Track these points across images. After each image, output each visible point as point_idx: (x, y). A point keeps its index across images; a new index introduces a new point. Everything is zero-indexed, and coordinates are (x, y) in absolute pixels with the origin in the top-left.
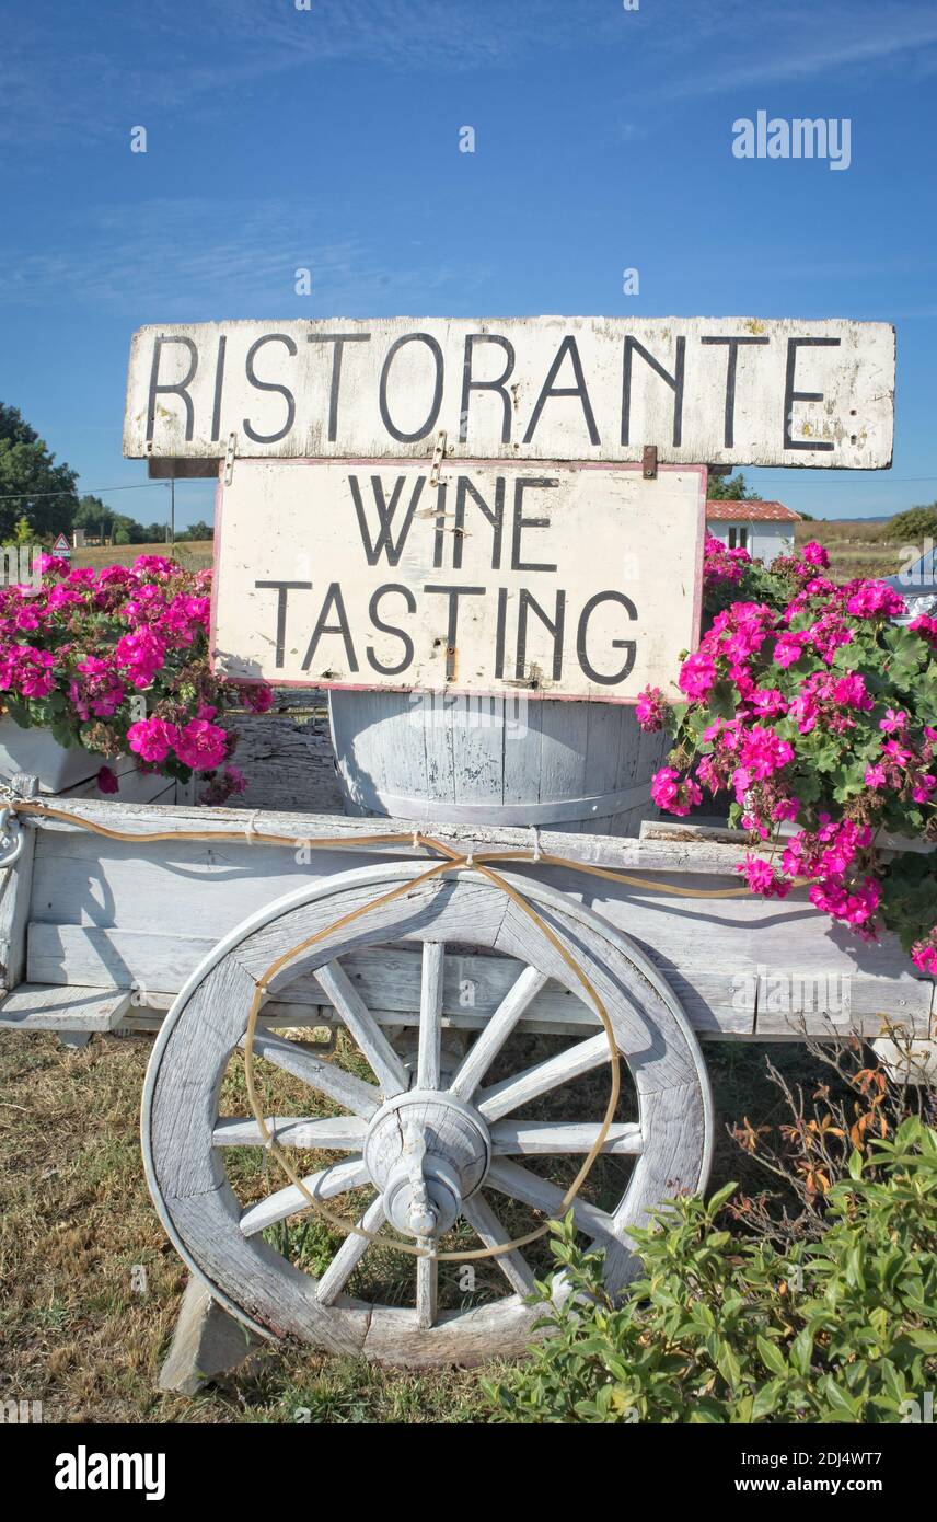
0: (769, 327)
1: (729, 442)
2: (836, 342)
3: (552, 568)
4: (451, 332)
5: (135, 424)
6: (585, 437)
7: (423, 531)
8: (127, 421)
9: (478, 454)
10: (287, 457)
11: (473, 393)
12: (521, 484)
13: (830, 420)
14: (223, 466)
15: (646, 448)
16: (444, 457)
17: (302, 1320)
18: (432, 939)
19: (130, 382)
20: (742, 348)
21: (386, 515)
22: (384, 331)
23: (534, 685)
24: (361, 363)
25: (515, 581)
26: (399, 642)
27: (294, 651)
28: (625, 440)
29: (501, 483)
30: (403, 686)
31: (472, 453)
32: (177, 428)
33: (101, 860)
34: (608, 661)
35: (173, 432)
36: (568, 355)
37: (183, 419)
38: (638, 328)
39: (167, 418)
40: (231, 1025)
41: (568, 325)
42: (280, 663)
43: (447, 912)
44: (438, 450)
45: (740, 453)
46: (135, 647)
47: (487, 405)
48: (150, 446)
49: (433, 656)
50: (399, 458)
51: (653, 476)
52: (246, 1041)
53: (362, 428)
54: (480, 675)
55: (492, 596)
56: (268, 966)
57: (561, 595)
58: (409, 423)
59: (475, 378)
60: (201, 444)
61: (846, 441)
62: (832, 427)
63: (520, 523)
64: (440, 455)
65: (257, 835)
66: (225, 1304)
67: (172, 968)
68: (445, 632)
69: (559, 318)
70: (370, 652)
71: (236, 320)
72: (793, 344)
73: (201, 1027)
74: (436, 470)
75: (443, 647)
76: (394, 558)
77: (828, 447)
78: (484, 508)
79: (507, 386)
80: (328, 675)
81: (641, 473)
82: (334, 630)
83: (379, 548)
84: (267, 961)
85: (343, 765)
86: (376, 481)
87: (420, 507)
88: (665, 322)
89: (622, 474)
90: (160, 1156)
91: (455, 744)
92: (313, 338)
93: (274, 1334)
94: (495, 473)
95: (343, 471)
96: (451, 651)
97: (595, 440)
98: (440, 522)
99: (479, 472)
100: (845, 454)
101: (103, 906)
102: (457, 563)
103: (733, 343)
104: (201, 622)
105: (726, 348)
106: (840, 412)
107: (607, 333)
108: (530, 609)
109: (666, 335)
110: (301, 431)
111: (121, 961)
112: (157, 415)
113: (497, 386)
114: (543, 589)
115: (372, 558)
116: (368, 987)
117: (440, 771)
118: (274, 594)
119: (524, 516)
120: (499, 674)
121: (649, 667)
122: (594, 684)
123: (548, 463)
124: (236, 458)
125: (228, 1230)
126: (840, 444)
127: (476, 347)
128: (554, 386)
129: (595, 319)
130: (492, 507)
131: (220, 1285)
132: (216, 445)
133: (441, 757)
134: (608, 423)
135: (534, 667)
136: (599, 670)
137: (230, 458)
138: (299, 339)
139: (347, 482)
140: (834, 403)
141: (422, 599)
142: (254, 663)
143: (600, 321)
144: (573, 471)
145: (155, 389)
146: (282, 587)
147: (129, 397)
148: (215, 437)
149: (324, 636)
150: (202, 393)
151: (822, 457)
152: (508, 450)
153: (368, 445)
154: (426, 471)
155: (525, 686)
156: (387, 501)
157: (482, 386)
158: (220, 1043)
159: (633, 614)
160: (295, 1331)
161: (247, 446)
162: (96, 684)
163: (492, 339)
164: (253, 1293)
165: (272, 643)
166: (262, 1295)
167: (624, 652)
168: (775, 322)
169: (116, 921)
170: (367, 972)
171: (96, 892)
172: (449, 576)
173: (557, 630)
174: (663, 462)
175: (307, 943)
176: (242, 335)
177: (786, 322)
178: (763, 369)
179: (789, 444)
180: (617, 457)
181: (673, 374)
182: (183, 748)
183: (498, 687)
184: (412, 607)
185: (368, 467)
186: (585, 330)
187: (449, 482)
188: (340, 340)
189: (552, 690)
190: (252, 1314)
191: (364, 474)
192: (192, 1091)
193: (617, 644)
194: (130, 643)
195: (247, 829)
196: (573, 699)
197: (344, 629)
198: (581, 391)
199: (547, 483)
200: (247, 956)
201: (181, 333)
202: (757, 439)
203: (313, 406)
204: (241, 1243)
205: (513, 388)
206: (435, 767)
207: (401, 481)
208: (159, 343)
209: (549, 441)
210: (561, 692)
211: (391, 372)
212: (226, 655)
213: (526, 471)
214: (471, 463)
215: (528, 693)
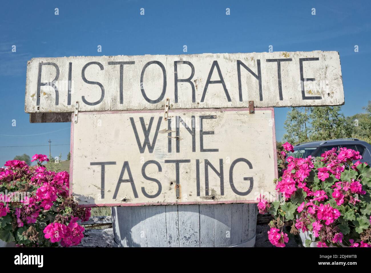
0: (291, 55)
1: (281, 98)
2: (317, 59)
3: (216, 150)
4: (168, 60)
5: (31, 98)
6: (225, 99)
7: (162, 138)
8: (27, 97)
9: (183, 107)
10: (102, 111)
11: (179, 84)
12: (202, 118)
14: (73, 115)
15: (250, 102)
16: (169, 109)
19: (28, 82)
20: (282, 63)
21: (147, 132)
22: (141, 60)
23: (213, 198)
24: (132, 73)
25: (202, 157)
26: (155, 184)
27: (109, 191)
28: (241, 99)
29: (193, 118)
30: (158, 202)
31: (180, 107)
32: (51, 100)
34: (242, 186)
35: (49, 101)
36: (215, 68)
37: (54, 96)
38: (242, 57)
39: (46, 96)
41: (215, 57)
42: (103, 197)
44: (167, 106)
45: (287, 102)
46: (45, 192)
47: (185, 89)
48: (39, 108)
50: (150, 110)
51: (253, 112)
53: (134, 98)
54: (190, 195)
55: (193, 163)
57: (221, 161)
58: (153, 96)
59: (180, 77)
60: (63, 106)
61: (326, 96)
63: (202, 133)
64: (168, 108)
68: (174, 178)
69: (211, 54)
70: (143, 189)
71: (76, 56)
72: (301, 60)
74: (166, 114)
75: (174, 185)
76: (151, 149)
77: (319, 98)
78: (187, 128)
79: (192, 80)
80: (125, 200)
81: (248, 112)
82: (127, 181)
83: (144, 146)
86: (142, 119)
87: (161, 129)
88: (252, 54)
89: (241, 112)
91: (180, 226)
92: (110, 63)
94: (191, 114)
95: (127, 116)
96: (178, 186)
97: (229, 100)
98: (170, 134)
99: (184, 114)
100: (326, 100)
102: (178, 150)
103: (279, 61)
105: (276, 63)
107: (230, 59)
108: (209, 167)
109: (252, 59)
110: (108, 99)
112: (42, 95)
113: (188, 80)
114: (214, 159)
115: (142, 150)
117: (173, 239)
119: (204, 130)
120: (198, 194)
121: (259, 187)
122: (238, 196)
123: (212, 109)
124: (79, 112)
126: (324, 97)
127: (178, 66)
128: (211, 80)
129: (224, 54)
130: (191, 127)
132: (70, 107)
133: (174, 232)
134: (234, 93)
135: (213, 191)
136: (240, 190)
137: (76, 112)
138: (104, 63)
139: (129, 120)
141: (164, 166)
142: (91, 197)
143: (227, 55)
144: (222, 112)
145: (40, 84)
146: (103, 165)
147: (27, 87)
148: (69, 103)
149: (122, 184)
151: (317, 102)
152: (195, 105)
153: (137, 105)
154: (163, 114)
155: (210, 199)
156: (147, 127)
157: (182, 81)
159: (251, 167)
161: (84, 107)
162: (30, 208)
163: (185, 62)
165: (99, 188)
167: (248, 182)
168: (293, 53)
172: (175, 156)
173: (221, 175)
174: (256, 107)
176: (79, 62)
177: (298, 52)
178: (291, 70)
179: (304, 98)
180: (238, 106)
181: (257, 74)
183: (199, 200)
184: (160, 169)
185: (137, 114)
186: (222, 58)
187: (172, 118)
188: (122, 64)
189: (221, 199)
191: (136, 117)
193: (245, 179)
194: (42, 190)
196: (230, 203)
197: (131, 180)
198: (222, 81)
199: (212, 117)
201: (51, 61)
202: (292, 96)
203: (112, 90)
205: (195, 81)
206: (171, 237)
207: (152, 119)
208: (41, 65)
209: (211, 101)
210: (224, 200)
211: (144, 76)
212: (77, 195)
213: (203, 113)
214: (181, 111)
215: (211, 201)
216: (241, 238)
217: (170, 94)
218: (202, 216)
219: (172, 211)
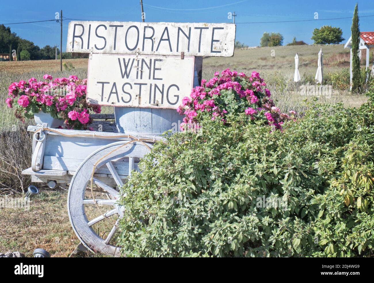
1: (199, 51)
2: (223, 28)
3: (161, 79)
4: (141, 25)
5: (69, 44)
6: (169, 50)
7: (134, 71)
8: (67, 44)
9: (146, 54)
10: (104, 53)
11: (145, 40)
12: (155, 60)
13: (221, 46)
14: (90, 55)
15: (182, 52)
16: (139, 54)
17: (101, 248)
18: (131, 157)
19: (68, 34)
20: (203, 30)
21: (126, 67)
22: (126, 25)
23: (157, 105)
24: (121, 32)
25: (153, 82)
26: (128, 96)
27: (105, 98)
28: (177, 51)
29: (151, 60)
30: (129, 105)
31: (145, 53)
32: (79, 46)
33: (61, 142)
34: (173, 100)
36: (166, 31)
37: (81, 44)
38: (181, 25)
39: (77, 43)
40: (88, 175)
41: (166, 24)
42: (102, 100)
43: (134, 151)
44: (138, 52)
45: (202, 54)
46: (70, 96)
47: (148, 42)
48: (73, 50)
49: (136, 99)
50: (129, 54)
51: (183, 59)
52: (91, 179)
53: (121, 47)
54: (146, 103)
55: (149, 85)
56: (96, 162)
57: (163, 85)
58: (131, 46)
59: (146, 36)
60: (85, 50)
61: (224, 51)
62: (221, 48)
63: (155, 69)
65: (95, 135)
66: (84, 244)
67: (76, 166)
68: (138, 93)
69: (164, 23)
70: (122, 98)
71: (93, 21)
72: (214, 29)
73: (82, 176)
74: (137, 57)
75: (138, 97)
76: (128, 77)
77: (220, 52)
78: (147, 66)
79: (153, 38)
80: (113, 103)
81: (181, 58)
82: (114, 93)
83: (124, 75)
85: (117, 126)
86: (124, 59)
87: (134, 65)
88: (187, 24)
89: (177, 58)
90: (71, 206)
91: (141, 119)
92: (110, 26)
93: (94, 252)
94: (150, 58)
95: (117, 57)
96: (140, 98)
97: (171, 51)
98: (138, 69)
99: (146, 58)
100: (224, 54)
101: (61, 152)
102: (141, 78)
103: (201, 29)
104: (84, 91)
105: (199, 30)
106: (223, 44)
107: (174, 26)
108: (157, 88)
109: (187, 27)
110: (108, 47)
111: (65, 164)
112: (75, 42)
113: (151, 38)
114: (159, 84)
115: (123, 77)
116: (118, 170)
117: (138, 126)
118: (101, 85)
119: (156, 68)
120: (150, 103)
122: (170, 105)
123: (161, 56)
124: (93, 53)
125: (85, 225)
126: (222, 51)
127: (146, 29)
128: (163, 38)
129: (172, 23)
130: (149, 66)
131: (83, 239)
132: (88, 50)
133: (138, 122)
134: (174, 47)
135: (157, 101)
136: (171, 102)
137: (91, 53)
138: (107, 26)
139: (118, 59)
140: (222, 42)
141: (133, 86)
142: (96, 100)
144: (166, 57)
145: (74, 36)
146: (103, 83)
147: (68, 38)
148: (88, 48)
149: (112, 94)
150: (85, 37)
151: (218, 54)
152: (153, 53)
153: (123, 51)
154: (135, 57)
155: (155, 105)
156: (126, 64)
157: (147, 38)
158: (85, 180)
159: (178, 89)
160: (99, 251)
161: (95, 51)
162: (62, 103)
163: (150, 27)
164: (90, 241)
165: (100, 96)
166: (92, 242)
167: (176, 98)
168: (210, 24)
169: (63, 155)
170: (118, 166)
171: (60, 149)
172: (139, 81)
173: (162, 93)
174: (185, 56)
175: (105, 157)
176: (95, 24)
177: (213, 24)
178: (207, 34)
179: (212, 51)
180: (176, 55)
181: (188, 36)
182: (79, 118)
183: (150, 106)
184: (131, 88)
185: (123, 56)
186: (170, 25)
187: (140, 60)
188: (116, 26)
189: (161, 106)
190: (90, 246)
191: (121, 58)
192: (79, 191)
193: (175, 96)
195: (93, 134)
196: (165, 108)
197: (116, 93)
198: (168, 39)
199: (161, 60)
200: (92, 160)
201: (80, 23)
202: (205, 51)
203: (110, 42)
204: (88, 228)
205: (154, 39)
206: (137, 125)
207: (129, 59)
208: (75, 25)
209: (161, 51)
210: (163, 107)
211: (128, 34)
212: (90, 99)
213: (156, 58)
214: (145, 55)
215: (156, 107)
217: (140, 46)
218: (153, 115)
219: (137, 111)
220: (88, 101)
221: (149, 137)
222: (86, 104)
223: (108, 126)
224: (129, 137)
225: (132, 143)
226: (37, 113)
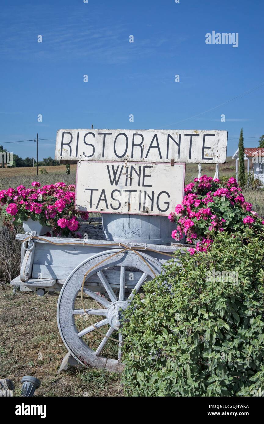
0: (199, 132)
1: (190, 158)
2: (214, 135)
3: (151, 186)
4: (130, 133)
5: (58, 152)
6: (159, 157)
7: (123, 178)
8: (56, 151)
9: (135, 161)
10: (93, 161)
11: (134, 147)
12: (145, 167)
13: (212, 153)
14: (78, 162)
15: (172, 159)
16: (128, 161)
17: (91, 360)
18: (122, 265)
19: (57, 142)
20: (193, 137)
21: (115, 174)
22: (115, 133)
23: (147, 212)
24: (110, 139)
25: (143, 189)
26: (118, 203)
27: (94, 205)
28: (167, 158)
29: (140, 167)
30: (118, 212)
32: (68, 153)
33: (50, 250)
34: (163, 206)
35: (67, 154)
36: (155, 138)
37: (69, 151)
38: (171, 132)
39: (65, 151)
40: (78, 285)
41: (156, 132)
42: (91, 207)
43: (126, 259)
44: (127, 160)
45: (193, 160)
46: (59, 203)
47: (137, 150)
48: (61, 157)
49: (125, 206)
50: (118, 161)
51: (173, 166)
52: (81, 289)
53: (110, 154)
54: (135, 210)
55: (138, 192)
56: (87, 271)
57: (153, 192)
58: (120, 153)
59: (135, 143)
60: (73, 157)
61: (216, 157)
62: (213, 154)
63: (144, 176)
64: (127, 161)
65: (85, 243)
66: (73, 355)
67: (65, 274)
68: (128, 200)
69: (153, 130)
70: (111, 205)
71: (81, 129)
72: (205, 136)
73: (72, 285)
74: (126, 164)
75: (127, 204)
76: (117, 184)
77: (212, 159)
78: (136, 173)
79: (142, 145)
80: (101, 210)
81: (171, 165)
82: (103, 200)
83: (113, 181)
84: (87, 270)
85: (105, 232)
86: (113, 166)
87: (123, 172)
88: (177, 131)
89: (166, 165)
90: (61, 317)
91: (130, 226)
92: (99, 134)
93: (85, 364)
94: (139, 165)
95: (105, 164)
96: (129, 205)
97: (161, 158)
98: (127, 176)
99: (136, 165)
100: (216, 161)
101: (50, 260)
102: (131, 185)
103: (191, 136)
104: (73, 198)
106: (215, 151)
107: (164, 133)
108: (146, 195)
109: (177, 134)
110: (96, 154)
111: (54, 272)
112: (63, 150)
113: (140, 145)
114: (149, 191)
115: (112, 184)
116: (109, 278)
118: (90, 192)
119: (145, 175)
120: (139, 210)
121: (172, 208)
122: (160, 212)
123: (151, 163)
124: (81, 160)
125: (75, 336)
126: (214, 158)
127: (135, 136)
128: (152, 145)
129: (161, 130)
130: (138, 172)
131: (73, 351)
132: (77, 158)
133: (127, 229)
134: (164, 154)
135: (147, 208)
136: (161, 209)
137: (80, 161)
138: (96, 134)
139: (106, 166)
140: (213, 149)
141: (123, 193)
142: (85, 207)
143: (162, 131)
144: (156, 164)
145: (62, 144)
146: (92, 190)
147: (56, 146)
148: (76, 156)
149: (101, 201)
150: (73, 145)
151: (210, 161)
152: (142, 160)
153: (111, 158)
154: (124, 164)
155: (145, 212)
156: (115, 171)
157: (136, 145)
158: (76, 289)
159: (169, 196)
160: (89, 363)
161: (84, 158)
162: (51, 211)
163: (139, 135)
164: (80, 353)
165: (89, 203)
166: (83, 353)
167: (167, 205)
168: (201, 131)
169: (53, 264)
170: (109, 275)
171: (49, 257)
172: (129, 188)
173: (152, 200)
174: (175, 163)
175: (96, 266)
176: (83, 132)
177: (203, 131)
178: (198, 142)
179: (203, 158)
180: (165, 161)
181: (178, 143)
182: (69, 225)
183: (139, 212)
184: (121, 195)
185: (111, 163)
186: (159, 133)
187: (129, 167)
188: (105, 134)
189: (152, 213)
190: (80, 358)
191: (110, 165)
192: (69, 301)
193: (165, 203)
194: (58, 202)
195: (83, 242)
196: (155, 215)
197: (105, 200)
198: (158, 147)
199: (150, 167)
200: (83, 269)
201: (68, 131)
202: (196, 157)
203: (99, 149)
204: (78, 339)
205: (143, 146)
206: (126, 231)
207: (118, 166)
208: (63, 133)
209: (151, 158)
210: (153, 214)
211: (116, 141)
212: (79, 206)
213: (146, 165)
214: (134, 163)
215: (146, 214)
216: (168, 235)
217: (129, 153)
218: (143, 222)
219: (127, 217)
220: (76, 208)
221: (140, 245)
222: (75, 211)
223: (91, 229)
224: (120, 245)
225: (124, 251)
226: (26, 220)
